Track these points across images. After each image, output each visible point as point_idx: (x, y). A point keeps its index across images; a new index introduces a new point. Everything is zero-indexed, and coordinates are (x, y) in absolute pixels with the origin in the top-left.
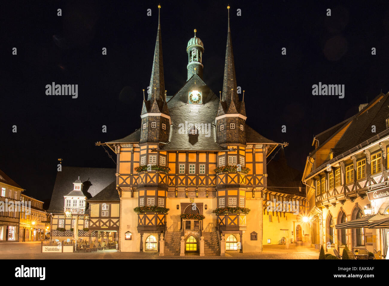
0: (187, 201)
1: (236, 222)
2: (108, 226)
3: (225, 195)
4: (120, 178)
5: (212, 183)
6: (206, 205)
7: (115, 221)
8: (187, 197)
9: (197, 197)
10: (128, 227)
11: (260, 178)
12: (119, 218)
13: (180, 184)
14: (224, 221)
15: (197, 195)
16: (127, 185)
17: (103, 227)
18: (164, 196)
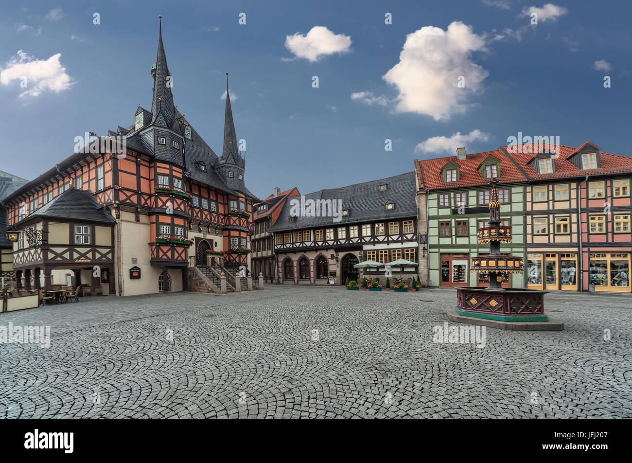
0: (201, 235)
1: (245, 260)
2: (91, 258)
3: (238, 236)
4: (120, 192)
5: (222, 222)
6: (216, 243)
7: (104, 251)
8: (200, 231)
9: (209, 233)
10: (134, 260)
11: (251, 225)
12: (112, 248)
13: (196, 217)
14: (237, 259)
15: (210, 231)
16: (132, 204)
17: (79, 261)
18: (183, 225)
